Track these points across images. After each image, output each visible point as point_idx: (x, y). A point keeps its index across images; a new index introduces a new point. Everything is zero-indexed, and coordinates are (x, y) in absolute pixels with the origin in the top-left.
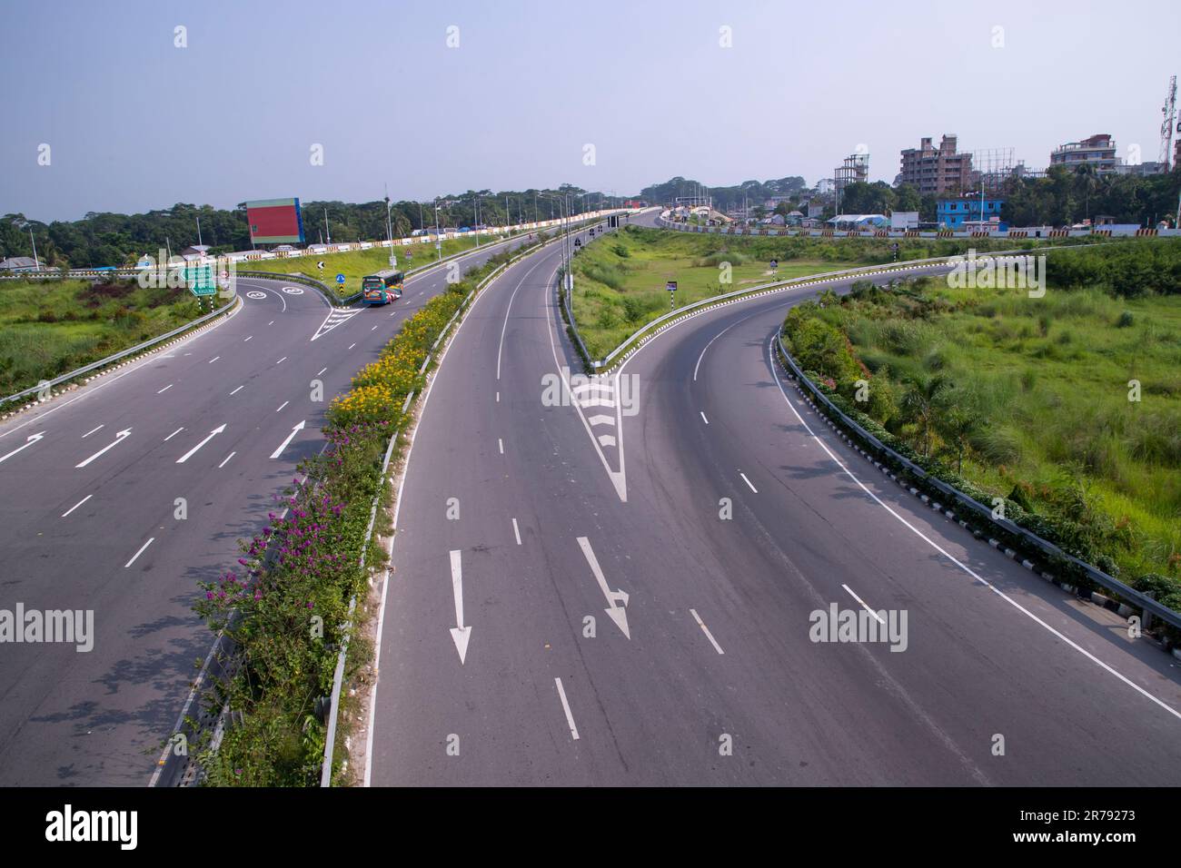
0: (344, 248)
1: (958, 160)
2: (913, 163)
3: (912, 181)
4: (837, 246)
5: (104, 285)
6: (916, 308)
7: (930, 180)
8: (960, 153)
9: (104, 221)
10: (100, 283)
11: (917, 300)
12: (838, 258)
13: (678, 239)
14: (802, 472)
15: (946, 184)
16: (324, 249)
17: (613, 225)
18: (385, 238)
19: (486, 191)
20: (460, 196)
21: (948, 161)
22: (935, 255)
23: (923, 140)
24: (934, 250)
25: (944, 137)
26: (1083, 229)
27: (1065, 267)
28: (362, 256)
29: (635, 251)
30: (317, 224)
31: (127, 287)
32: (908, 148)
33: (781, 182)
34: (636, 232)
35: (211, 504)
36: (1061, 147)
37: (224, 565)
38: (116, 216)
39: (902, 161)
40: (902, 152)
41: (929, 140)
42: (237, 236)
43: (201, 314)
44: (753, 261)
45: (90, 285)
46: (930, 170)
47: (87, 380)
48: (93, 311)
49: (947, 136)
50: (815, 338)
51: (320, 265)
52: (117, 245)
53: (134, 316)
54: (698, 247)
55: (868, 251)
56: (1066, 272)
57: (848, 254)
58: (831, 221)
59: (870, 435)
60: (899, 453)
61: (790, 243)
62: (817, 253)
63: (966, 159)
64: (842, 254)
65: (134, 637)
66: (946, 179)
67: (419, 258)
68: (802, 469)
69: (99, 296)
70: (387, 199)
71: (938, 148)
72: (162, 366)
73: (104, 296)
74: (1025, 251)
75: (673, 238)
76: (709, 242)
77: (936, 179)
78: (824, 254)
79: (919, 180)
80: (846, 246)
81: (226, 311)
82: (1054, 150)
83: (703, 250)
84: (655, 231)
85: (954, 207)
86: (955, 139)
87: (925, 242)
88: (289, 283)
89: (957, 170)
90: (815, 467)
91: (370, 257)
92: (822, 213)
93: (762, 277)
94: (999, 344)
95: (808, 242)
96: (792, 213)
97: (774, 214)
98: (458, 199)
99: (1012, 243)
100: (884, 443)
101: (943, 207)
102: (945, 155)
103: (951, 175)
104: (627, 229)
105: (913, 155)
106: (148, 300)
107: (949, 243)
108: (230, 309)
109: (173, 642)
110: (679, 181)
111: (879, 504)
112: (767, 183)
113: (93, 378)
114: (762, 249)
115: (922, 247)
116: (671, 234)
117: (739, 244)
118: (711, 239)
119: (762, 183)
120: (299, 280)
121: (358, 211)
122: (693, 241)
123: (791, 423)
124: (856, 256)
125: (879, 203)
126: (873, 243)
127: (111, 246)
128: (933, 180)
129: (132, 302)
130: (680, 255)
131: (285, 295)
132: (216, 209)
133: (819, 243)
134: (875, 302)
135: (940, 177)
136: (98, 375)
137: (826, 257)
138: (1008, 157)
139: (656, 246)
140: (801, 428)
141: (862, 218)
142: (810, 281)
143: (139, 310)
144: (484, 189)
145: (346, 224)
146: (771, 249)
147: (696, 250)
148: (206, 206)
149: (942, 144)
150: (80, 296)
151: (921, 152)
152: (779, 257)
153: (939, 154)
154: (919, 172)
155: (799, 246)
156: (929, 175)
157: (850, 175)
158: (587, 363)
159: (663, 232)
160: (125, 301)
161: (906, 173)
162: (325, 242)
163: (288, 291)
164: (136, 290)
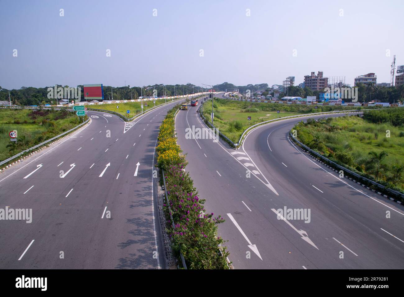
0: (118, 102)
1: (324, 80)
2: (308, 80)
3: (308, 86)
4: (289, 107)
5: (37, 111)
6: (330, 128)
7: (314, 86)
8: (324, 78)
9: (30, 90)
10: (36, 111)
11: (329, 126)
12: (290, 111)
14: (332, 185)
15: (320, 87)
16: (111, 102)
17: (211, 97)
18: (130, 99)
19: (162, 85)
20: (153, 86)
21: (320, 80)
22: (324, 111)
23: (312, 73)
24: (323, 109)
25: (319, 72)
26: (372, 104)
27: (375, 116)
28: (125, 105)
29: (219, 106)
30: (106, 93)
31: (46, 113)
32: (307, 75)
33: (260, 85)
34: (217, 100)
35: (121, 193)
36: (358, 76)
37: (141, 218)
38: (34, 88)
39: (305, 79)
40: (305, 77)
41: (314, 73)
43: (80, 123)
44: (261, 111)
45: (32, 111)
46: (314, 83)
47: (49, 145)
48: (34, 121)
49: (320, 72)
50: (315, 138)
51: (117, 107)
52: (37, 98)
53: (50, 123)
54: (241, 106)
55: (301, 109)
56: (376, 118)
57: (294, 110)
58: (282, 98)
59: (353, 172)
60: (370, 179)
61: (273, 105)
62: (283, 109)
63: (326, 80)
64: (292, 109)
65: (121, 248)
68: (333, 184)
69: (36, 115)
70: (129, 86)
71: (317, 75)
72: (74, 141)
73: (37, 115)
74: (358, 110)
76: (245, 104)
77: (316, 86)
78: (285, 109)
79: (310, 86)
80: (293, 107)
81: (87, 122)
82: (356, 77)
83: (242, 107)
84: (224, 100)
86: (322, 73)
87: (320, 106)
88: (105, 113)
89: (323, 83)
90: (336, 183)
92: (279, 96)
93: (267, 117)
94: (362, 141)
95: (279, 105)
96: (268, 95)
97: (261, 96)
98: (152, 87)
99: (350, 108)
100: (361, 175)
101: (322, 95)
102: (319, 78)
103: (321, 84)
104: (214, 99)
105: (308, 77)
106: (54, 117)
107: (329, 107)
108: (88, 121)
109: (139, 250)
110: (226, 83)
111: (369, 198)
112: (256, 85)
113: (51, 144)
114: (264, 107)
115: (319, 108)
116: (230, 101)
117: (255, 105)
118: (245, 103)
119: (254, 85)
120: (109, 112)
121: (120, 90)
122: (239, 103)
123: (316, 168)
124: (296, 110)
125: (299, 93)
126: (302, 106)
127: (35, 98)
129: (48, 118)
130: (235, 108)
131: (106, 117)
133: (284, 106)
134: (315, 126)
135: (317, 85)
136: (52, 143)
137: (286, 110)
138: (343, 79)
139: (225, 105)
140: (321, 169)
141: (293, 98)
142: (289, 118)
143: (51, 121)
145: (116, 94)
146: (267, 107)
147: (240, 107)
148: (67, 86)
149: (318, 74)
150: (29, 115)
151: (311, 77)
152: (270, 110)
153: (317, 77)
154: (310, 83)
155: (276, 106)
156: (314, 84)
157: (288, 83)
158: (231, 144)
159: (227, 100)
160: (45, 117)
161: (306, 83)
162: (111, 99)
163: (106, 116)
164: (50, 114)
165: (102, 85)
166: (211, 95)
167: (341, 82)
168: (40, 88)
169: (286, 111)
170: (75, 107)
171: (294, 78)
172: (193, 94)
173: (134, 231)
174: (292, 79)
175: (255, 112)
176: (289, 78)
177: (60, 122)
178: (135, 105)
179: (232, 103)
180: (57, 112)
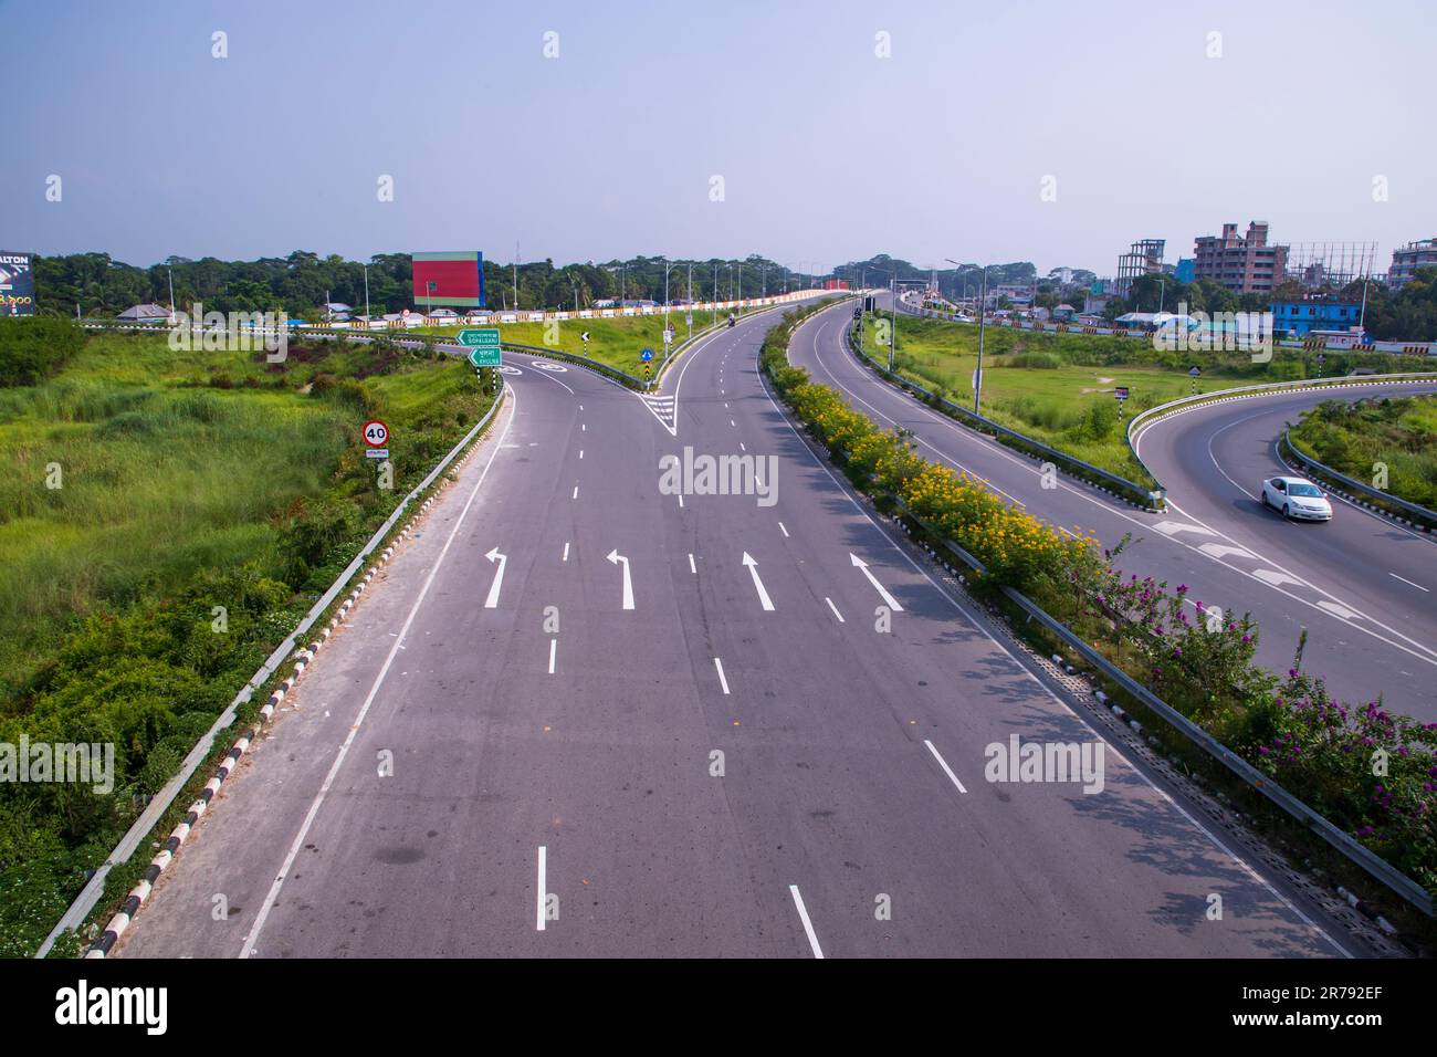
1: (1271, 254)
2: (1211, 255)
3: (1209, 276)
7: (1234, 276)
8: (1271, 246)
12: (1181, 367)
13: (953, 330)
15: (1254, 281)
16: (514, 317)
19: (660, 258)
21: (1259, 254)
23: (1226, 226)
24: (1312, 364)
25: (1252, 224)
31: (316, 350)
32: (1205, 236)
33: (1007, 268)
36: (1410, 244)
39: (1196, 251)
40: (1197, 240)
41: (1233, 227)
42: (386, 294)
44: (1070, 364)
46: (1235, 264)
49: (1257, 223)
52: (251, 297)
53: (347, 387)
58: (1120, 319)
62: (1151, 359)
63: (1280, 253)
66: (1255, 276)
67: (630, 335)
71: (1244, 236)
72: (521, 460)
75: (945, 329)
76: (997, 337)
77: (1242, 276)
79: (1218, 276)
82: (1394, 248)
83: (992, 346)
85: (1295, 311)
86: (1266, 227)
87: (1298, 353)
89: (1268, 265)
91: (572, 330)
92: (1107, 309)
95: (1138, 345)
96: (1061, 307)
101: (1279, 310)
102: (1253, 246)
103: (1261, 271)
105: (1212, 244)
106: (350, 367)
110: (886, 259)
113: (455, 471)
115: (1295, 359)
116: (940, 324)
117: (1039, 341)
120: (542, 353)
122: (973, 334)
128: (1237, 276)
129: (328, 368)
132: (347, 260)
135: (1247, 273)
136: (457, 467)
139: (923, 337)
141: (1161, 318)
143: (344, 379)
144: (658, 255)
146: (1087, 351)
147: (982, 345)
148: (334, 257)
149: (1249, 233)
150: (258, 357)
151: (1223, 241)
152: (1100, 361)
153: (1246, 245)
154: (1219, 265)
155: (1124, 349)
156: (1234, 270)
157: (1138, 264)
158: (1124, 492)
159: (927, 320)
160: (319, 368)
161: (1200, 266)
162: (511, 307)
163: (544, 367)
164: (332, 354)
165: (480, 254)
166: (868, 300)
167: (1319, 262)
168: (237, 262)
169: (1162, 366)
170: (467, 332)
171: (1161, 243)
172: (783, 293)
173: (1144, 852)
174: (1154, 249)
175: (1048, 368)
176: (1142, 245)
177: (379, 387)
178: (599, 331)
179: (949, 332)
180: (356, 350)
